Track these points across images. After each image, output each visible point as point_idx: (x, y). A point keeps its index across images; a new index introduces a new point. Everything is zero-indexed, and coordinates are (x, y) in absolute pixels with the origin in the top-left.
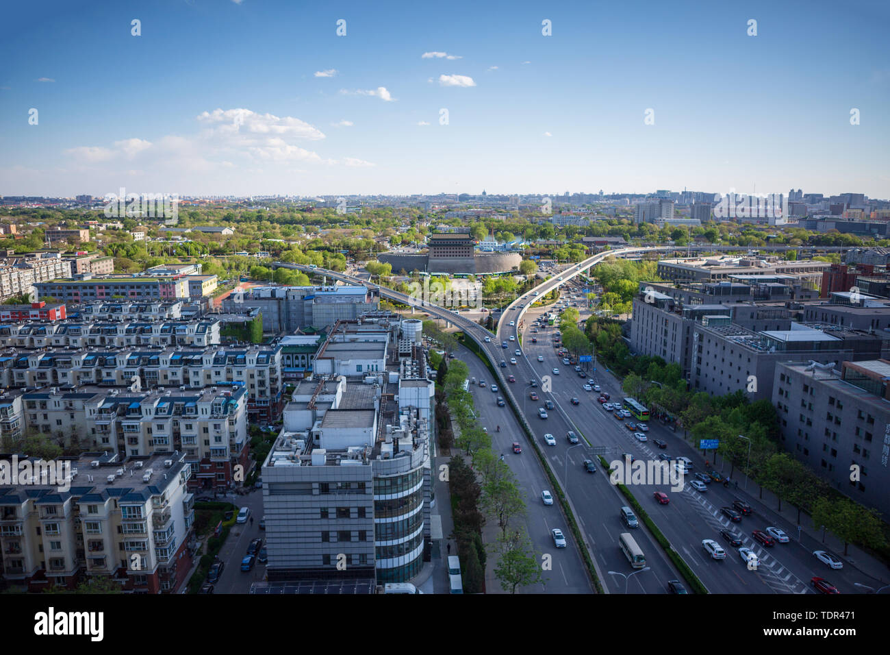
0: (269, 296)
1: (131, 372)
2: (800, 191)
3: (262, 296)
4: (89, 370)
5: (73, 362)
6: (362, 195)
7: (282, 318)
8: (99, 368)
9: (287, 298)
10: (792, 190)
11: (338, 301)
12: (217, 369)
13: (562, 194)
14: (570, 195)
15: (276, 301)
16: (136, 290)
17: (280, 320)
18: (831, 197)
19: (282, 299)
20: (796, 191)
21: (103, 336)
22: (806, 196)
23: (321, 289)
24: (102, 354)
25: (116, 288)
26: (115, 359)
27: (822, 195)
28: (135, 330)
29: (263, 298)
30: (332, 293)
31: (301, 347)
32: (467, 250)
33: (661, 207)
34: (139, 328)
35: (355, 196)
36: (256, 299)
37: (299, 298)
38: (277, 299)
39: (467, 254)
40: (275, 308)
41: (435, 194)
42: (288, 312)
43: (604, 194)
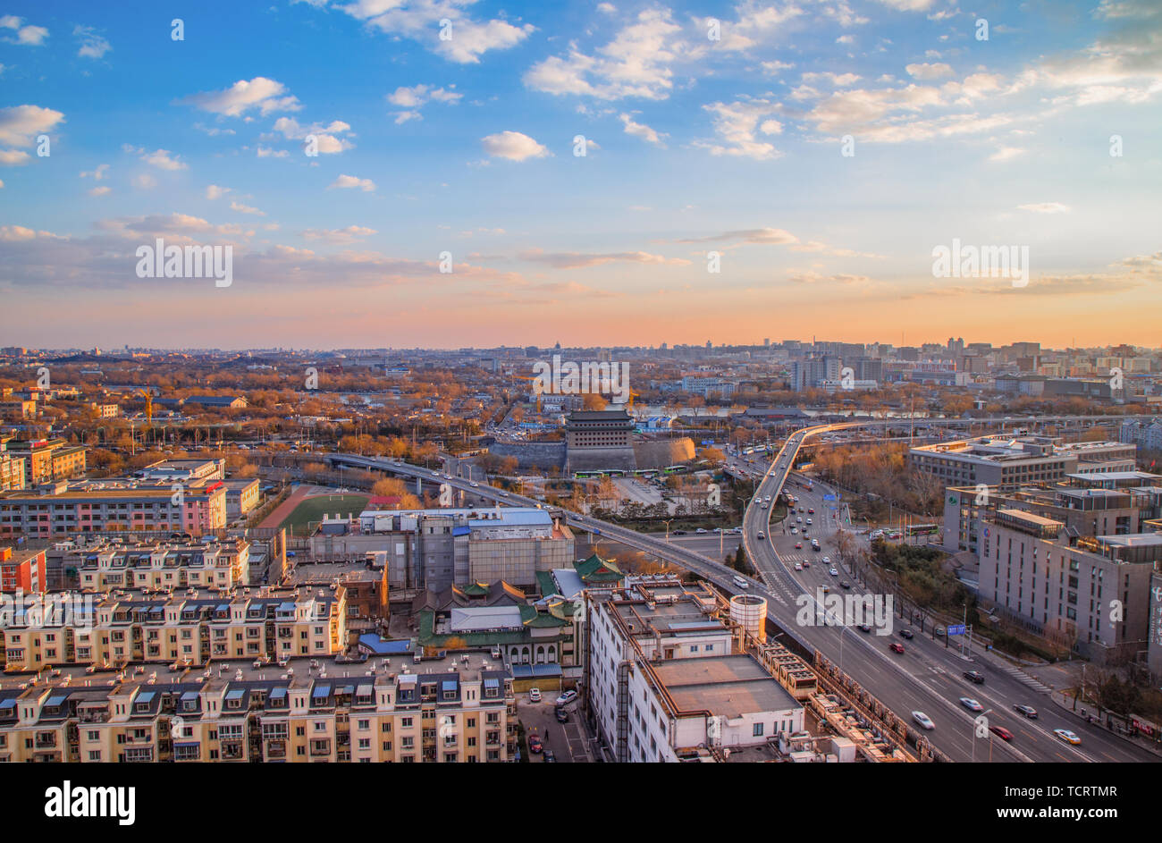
0: (390, 528)
1: (234, 728)
2: (960, 340)
3: (378, 528)
4: (147, 724)
5: (113, 708)
6: (393, 349)
7: (411, 565)
8: (165, 717)
9: (420, 531)
10: (951, 339)
11: (508, 536)
12: (407, 714)
13: (657, 347)
14: (670, 347)
15: (402, 537)
16: (143, 511)
17: (407, 568)
18: (1003, 347)
19: (412, 533)
20: (956, 340)
21: (137, 624)
22: (971, 346)
23: (474, 515)
24: (169, 687)
25: (113, 507)
26: (199, 699)
27: (990, 345)
28: (198, 613)
29: (380, 532)
30: (497, 523)
31: (494, 633)
32: (623, 436)
33: (825, 364)
34: (205, 608)
35: (385, 350)
36: (367, 533)
37: (442, 531)
38: (403, 533)
39: (623, 441)
40: (400, 549)
41: (492, 348)
42: (422, 554)
43: (713, 346)
